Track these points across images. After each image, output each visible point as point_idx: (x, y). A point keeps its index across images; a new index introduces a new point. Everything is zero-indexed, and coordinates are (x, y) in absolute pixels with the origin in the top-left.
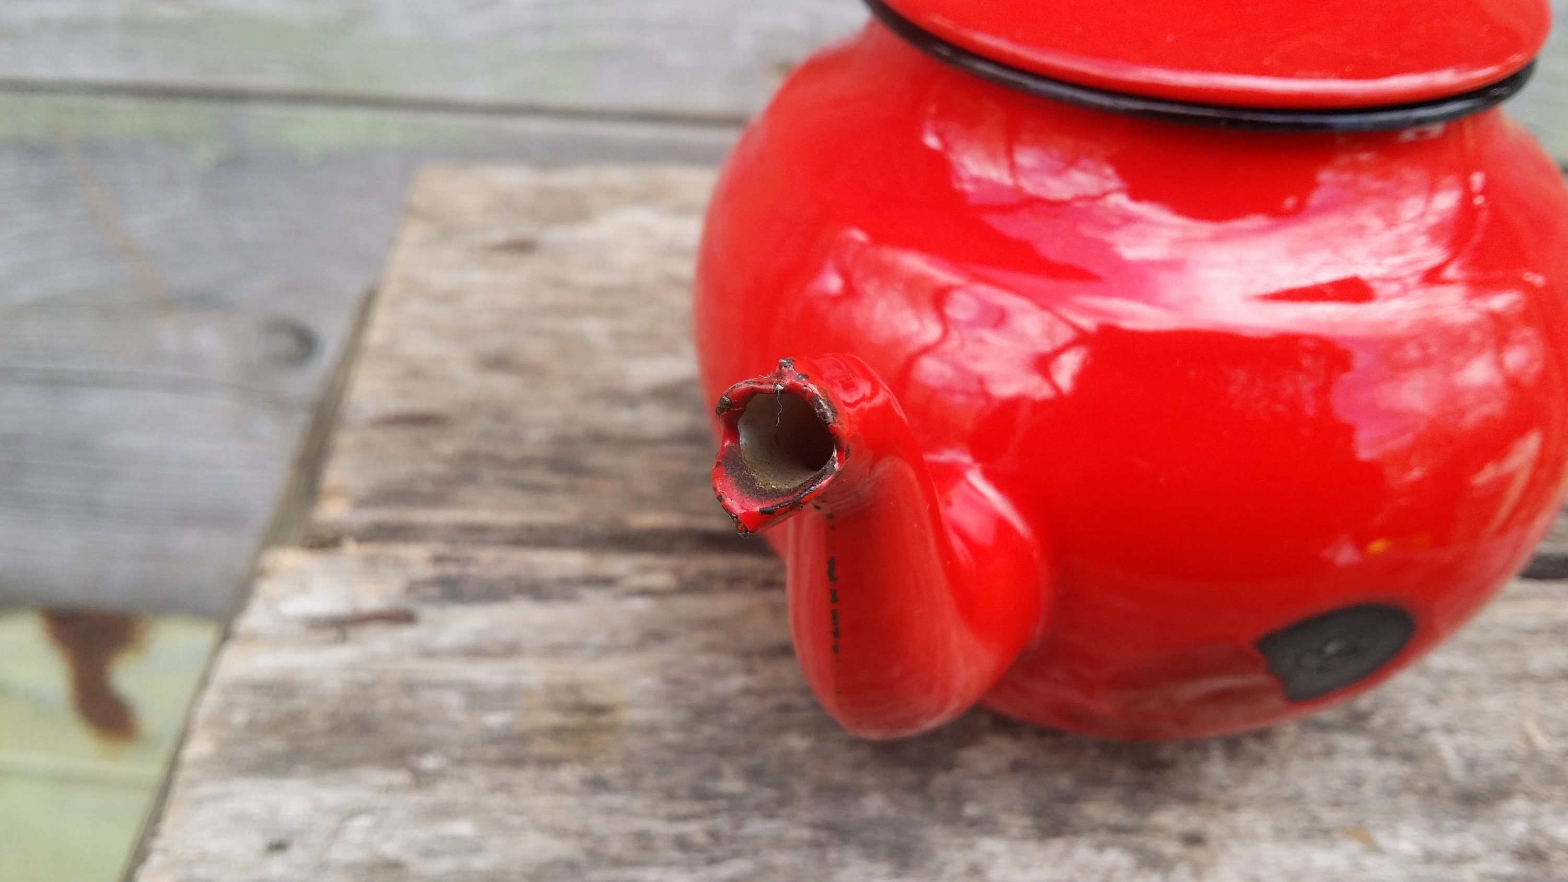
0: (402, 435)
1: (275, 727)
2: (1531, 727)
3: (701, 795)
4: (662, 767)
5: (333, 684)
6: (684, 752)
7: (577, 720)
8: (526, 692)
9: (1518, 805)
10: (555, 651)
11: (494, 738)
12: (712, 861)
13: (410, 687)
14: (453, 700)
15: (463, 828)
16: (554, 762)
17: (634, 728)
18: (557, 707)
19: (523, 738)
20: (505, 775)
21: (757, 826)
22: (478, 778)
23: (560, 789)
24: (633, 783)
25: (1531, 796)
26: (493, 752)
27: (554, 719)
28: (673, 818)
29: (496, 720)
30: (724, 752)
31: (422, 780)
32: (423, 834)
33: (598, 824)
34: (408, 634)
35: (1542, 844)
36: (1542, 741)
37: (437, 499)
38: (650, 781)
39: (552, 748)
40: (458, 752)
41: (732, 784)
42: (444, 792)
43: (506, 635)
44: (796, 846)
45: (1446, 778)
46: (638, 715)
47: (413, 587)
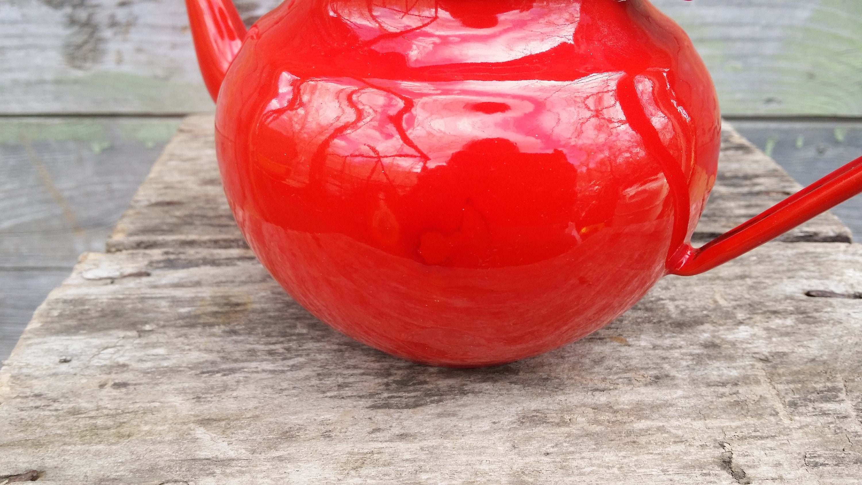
0: (158, 209)
1: (72, 316)
2: (718, 297)
3: (284, 334)
4: (266, 324)
5: (104, 299)
6: (276, 320)
7: (226, 309)
8: (202, 299)
9: (707, 326)
10: (219, 284)
11: (181, 317)
12: (284, 359)
13: (143, 299)
14: (164, 304)
15: (161, 351)
16: (211, 325)
17: (254, 311)
18: (216, 304)
19: (198, 316)
20: (186, 330)
21: (311, 345)
22: (171, 332)
23: (214, 335)
24: (250, 331)
25: (713, 323)
26: (181, 322)
27: (215, 309)
28: (266, 344)
29: (183, 310)
30: (298, 319)
31: (141, 333)
32: (140, 354)
33: (229, 347)
34: (145, 279)
35: (718, 341)
36: (722, 302)
37: (171, 231)
38: (259, 330)
39: (212, 320)
40: (162, 323)
41: (301, 330)
42: (153, 338)
43: (196, 279)
44: (328, 352)
45: (668, 317)
46: (257, 306)
47: (151, 264)
